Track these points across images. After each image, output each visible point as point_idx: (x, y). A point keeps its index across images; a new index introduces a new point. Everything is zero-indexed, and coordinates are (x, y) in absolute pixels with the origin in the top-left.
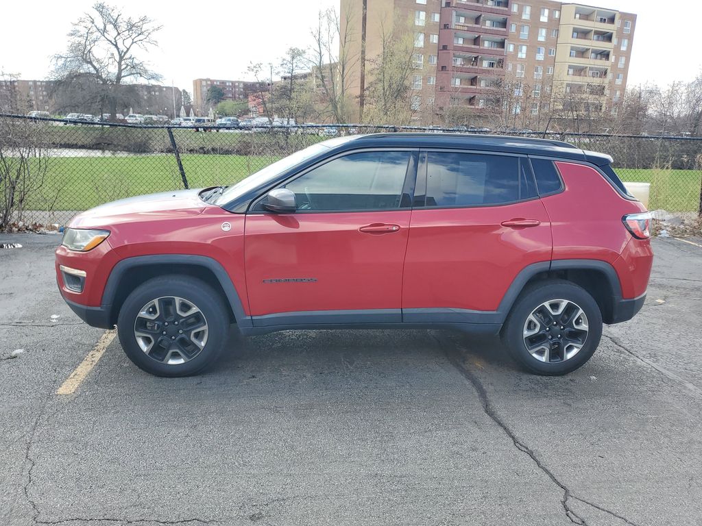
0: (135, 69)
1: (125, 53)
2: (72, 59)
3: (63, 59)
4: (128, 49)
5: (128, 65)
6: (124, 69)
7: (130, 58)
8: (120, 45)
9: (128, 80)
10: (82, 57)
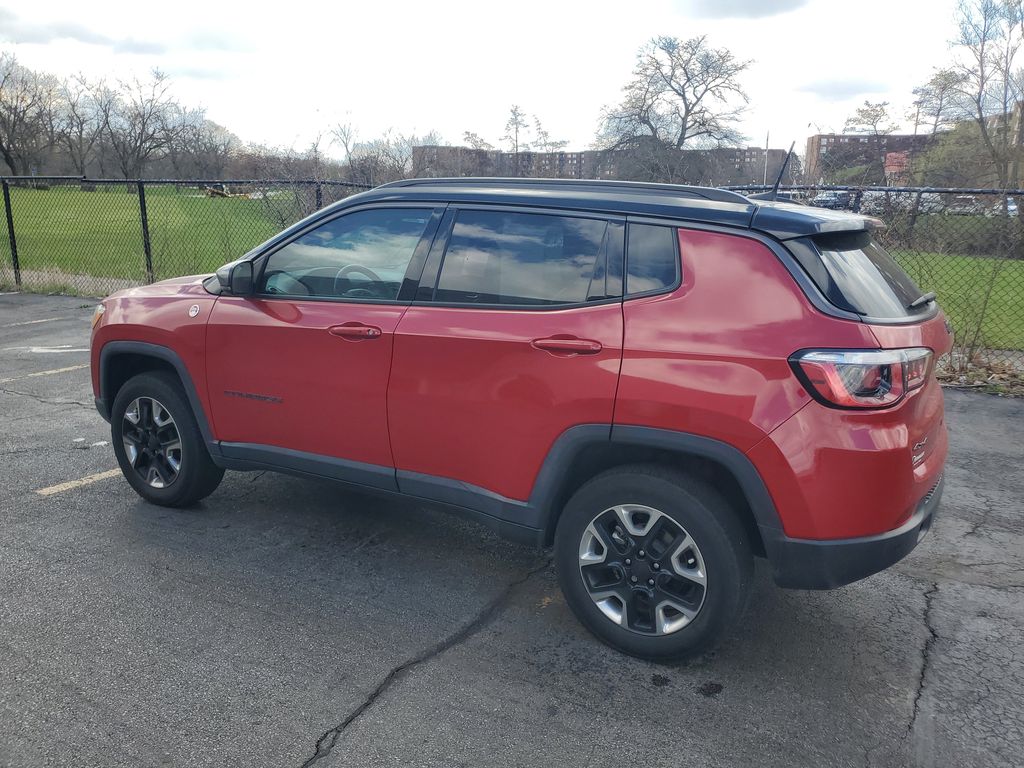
0: (705, 127)
1: (694, 105)
2: (627, 119)
3: (617, 120)
4: (699, 99)
5: (696, 121)
6: (689, 128)
7: (700, 112)
8: (690, 95)
9: (693, 143)
10: (639, 115)
